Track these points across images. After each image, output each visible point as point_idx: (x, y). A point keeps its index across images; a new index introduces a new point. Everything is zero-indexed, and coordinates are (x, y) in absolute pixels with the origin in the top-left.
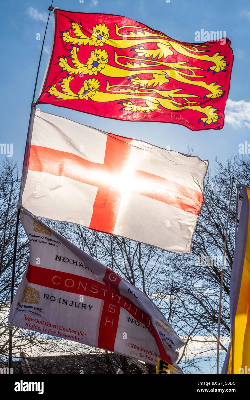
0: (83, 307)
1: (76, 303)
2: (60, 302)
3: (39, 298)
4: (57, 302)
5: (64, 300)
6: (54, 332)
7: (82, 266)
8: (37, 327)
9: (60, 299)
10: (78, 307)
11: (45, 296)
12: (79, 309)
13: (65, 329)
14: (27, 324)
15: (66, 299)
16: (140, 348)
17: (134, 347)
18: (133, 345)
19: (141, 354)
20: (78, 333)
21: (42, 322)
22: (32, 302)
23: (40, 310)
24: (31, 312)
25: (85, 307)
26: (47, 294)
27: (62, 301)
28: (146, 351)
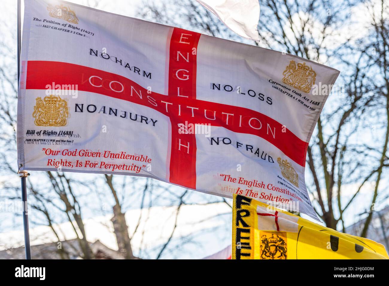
0: (144, 121)
1: (131, 114)
2: (104, 112)
3: (67, 113)
4: (99, 112)
5: (111, 109)
6: (95, 164)
7: (129, 67)
8: (66, 162)
9: (104, 107)
10: (136, 120)
11: (77, 107)
12: (138, 123)
13: (114, 156)
14: (50, 161)
15: (114, 108)
16: (238, 179)
17: (227, 179)
18: (226, 176)
19: (239, 188)
20: (137, 158)
21: (74, 153)
22: (56, 124)
23: (70, 133)
24: (54, 141)
25: (145, 120)
26: (79, 103)
27: (107, 110)
28: (246, 183)
